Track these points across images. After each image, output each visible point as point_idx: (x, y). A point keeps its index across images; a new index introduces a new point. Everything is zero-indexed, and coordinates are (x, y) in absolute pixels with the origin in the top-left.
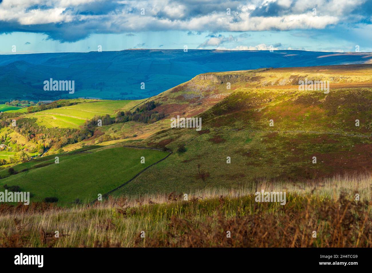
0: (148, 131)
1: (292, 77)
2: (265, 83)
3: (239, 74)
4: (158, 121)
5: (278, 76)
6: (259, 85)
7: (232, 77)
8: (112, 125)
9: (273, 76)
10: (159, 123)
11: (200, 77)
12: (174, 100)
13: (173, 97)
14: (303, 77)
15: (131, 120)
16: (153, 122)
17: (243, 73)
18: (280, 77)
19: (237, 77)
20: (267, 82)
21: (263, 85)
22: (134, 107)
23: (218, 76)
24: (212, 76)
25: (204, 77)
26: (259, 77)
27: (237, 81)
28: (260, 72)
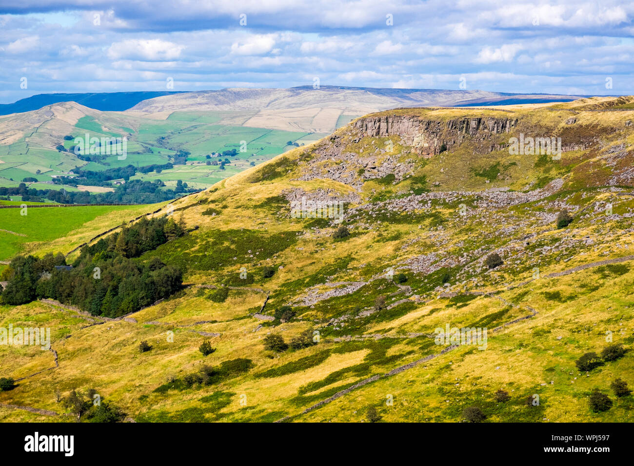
24: (405, 120)
25: (378, 124)
26: (593, 127)
27: (500, 145)
28: (594, 108)
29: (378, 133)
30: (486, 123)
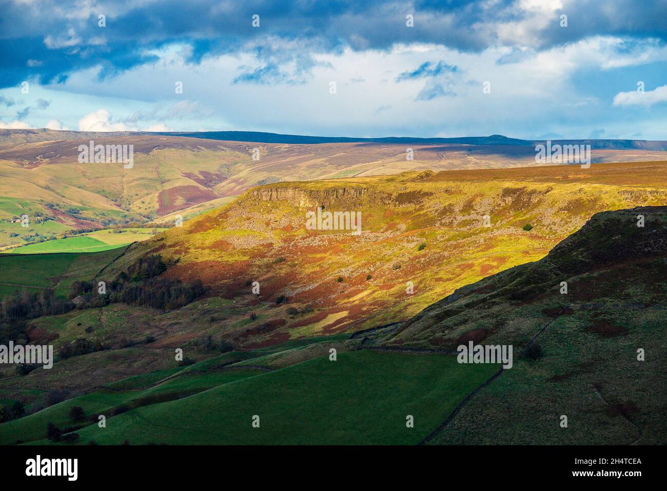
0: (175, 327)
1: (507, 192)
2: (437, 208)
3: (364, 186)
4: (190, 302)
5: (466, 190)
6: (422, 212)
7: (346, 193)
8: (69, 314)
9: (453, 190)
10: (195, 308)
11: (258, 194)
12: (207, 251)
13: (202, 244)
14: (540, 192)
15: (116, 301)
16: (179, 306)
17: (373, 184)
18: (473, 194)
19: (360, 193)
20: (443, 206)
21: (433, 212)
22: (102, 270)
23: (311, 191)
24: (290, 190)
25: (270, 193)
26: (418, 192)
27: (359, 204)
28: (413, 180)
29: (270, 199)
30: (349, 191)
